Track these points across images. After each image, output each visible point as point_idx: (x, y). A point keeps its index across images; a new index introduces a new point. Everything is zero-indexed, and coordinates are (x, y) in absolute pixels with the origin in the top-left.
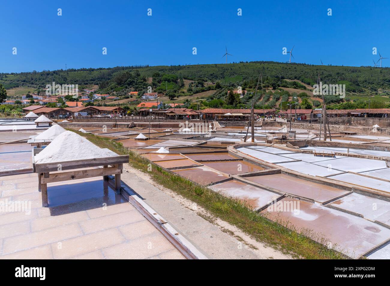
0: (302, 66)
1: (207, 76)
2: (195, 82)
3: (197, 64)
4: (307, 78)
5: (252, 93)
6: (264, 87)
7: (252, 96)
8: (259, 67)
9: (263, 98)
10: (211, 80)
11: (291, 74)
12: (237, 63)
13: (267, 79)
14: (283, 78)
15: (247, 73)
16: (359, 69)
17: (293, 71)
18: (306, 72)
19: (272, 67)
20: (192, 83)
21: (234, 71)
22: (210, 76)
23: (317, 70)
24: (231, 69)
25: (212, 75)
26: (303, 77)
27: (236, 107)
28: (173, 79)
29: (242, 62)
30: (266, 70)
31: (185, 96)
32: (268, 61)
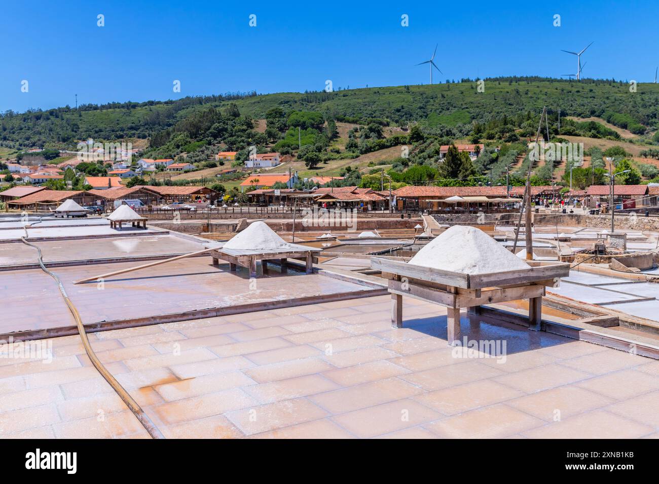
0: (608, 86)
1: (387, 114)
2: (363, 128)
4: (619, 112)
5: (496, 150)
6: (523, 135)
7: (497, 157)
8: (506, 90)
9: (523, 162)
10: (397, 122)
11: (583, 105)
12: (456, 82)
13: (529, 118)
14: (564, 114)
15: (479, 105)
17: (587, 98)
18: (617, 98)
19: (537, 90)
20: (356, 131)
21: (448, 101)
22: (394, 114)
24: (443, 96)
25: (398, 110)
26: (610, 112)
27: (465, 183)
29: (468, 81)
30: (523, 96)
32: (527, 77)
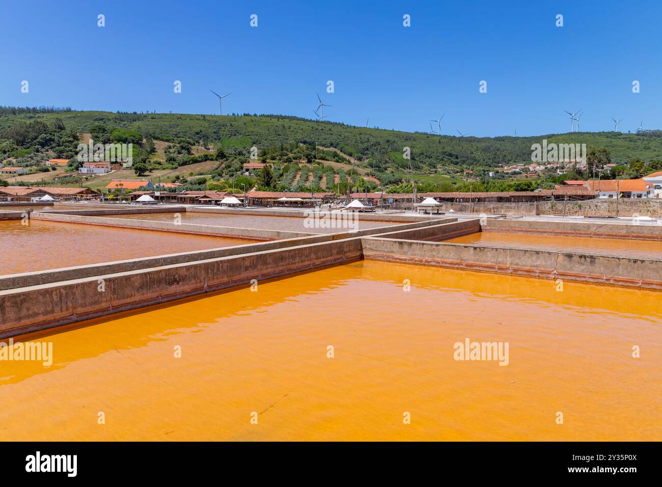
0: (340, 127)
1: (189, 135)
2: (176, 146)
3: (169, 112)
4: (347, 145)
8: (276, 124)
11: (326, 139)
12: (240, 115)
15: (257, 134)
16: (414, 136)
17: (328, 134)
18: (346, 136)
19: (297, 126)
20: (170, 147)
21: (235, 129)
22: (194, 135)
23: (360, 134)
24: (231, 125)
25: (197, 133)
26: (342, 145)
28: (134, 139)
29: (248, 115)
30: (287, 130)
31: (164, 169)
32: (289, 116)
